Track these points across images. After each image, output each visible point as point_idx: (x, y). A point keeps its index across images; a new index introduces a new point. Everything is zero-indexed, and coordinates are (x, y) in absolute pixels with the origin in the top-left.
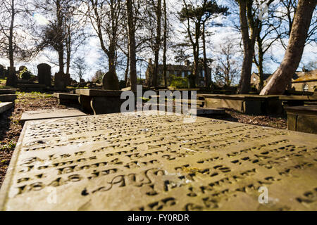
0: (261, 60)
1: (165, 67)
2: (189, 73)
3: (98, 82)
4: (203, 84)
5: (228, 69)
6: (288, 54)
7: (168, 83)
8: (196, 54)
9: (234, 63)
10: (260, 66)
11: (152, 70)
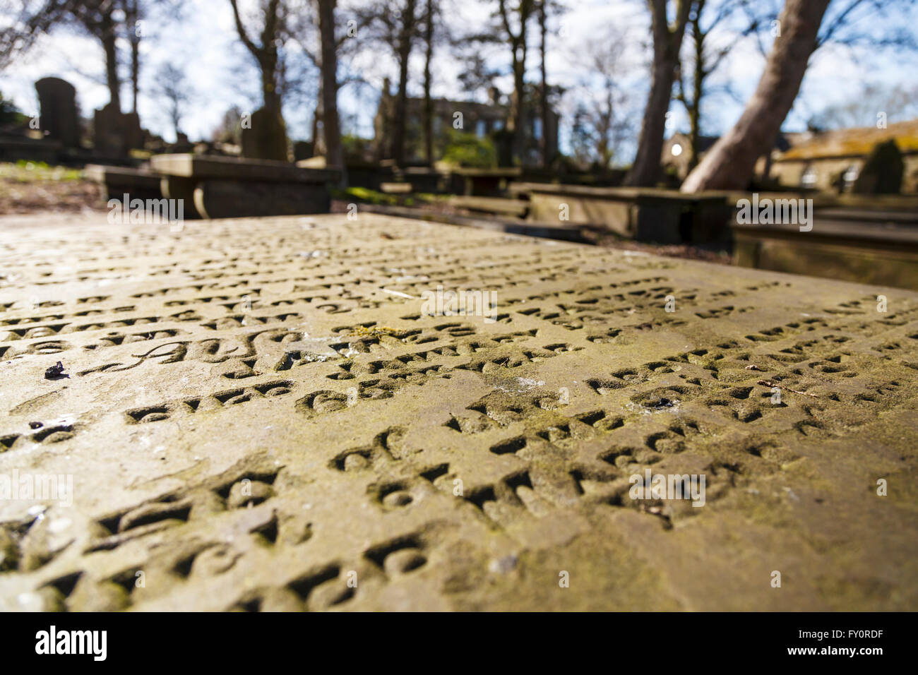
0: (699, 93)
1: (430, 106)
2: (498, 125)
3: (230, 141)
4: (537, 158)
5: (606, 118)
6: (771, 79)
7: (436, 153)
8: (518, 68)
9: (623, 100)
10: (694, 111)
11: (390, 112)
